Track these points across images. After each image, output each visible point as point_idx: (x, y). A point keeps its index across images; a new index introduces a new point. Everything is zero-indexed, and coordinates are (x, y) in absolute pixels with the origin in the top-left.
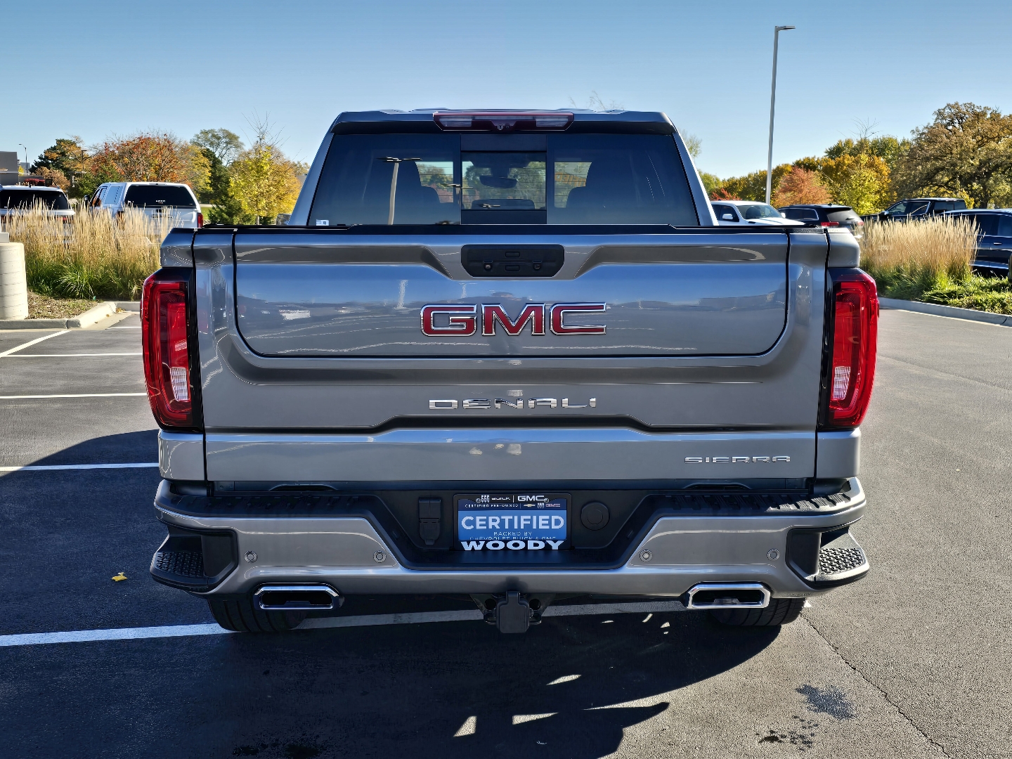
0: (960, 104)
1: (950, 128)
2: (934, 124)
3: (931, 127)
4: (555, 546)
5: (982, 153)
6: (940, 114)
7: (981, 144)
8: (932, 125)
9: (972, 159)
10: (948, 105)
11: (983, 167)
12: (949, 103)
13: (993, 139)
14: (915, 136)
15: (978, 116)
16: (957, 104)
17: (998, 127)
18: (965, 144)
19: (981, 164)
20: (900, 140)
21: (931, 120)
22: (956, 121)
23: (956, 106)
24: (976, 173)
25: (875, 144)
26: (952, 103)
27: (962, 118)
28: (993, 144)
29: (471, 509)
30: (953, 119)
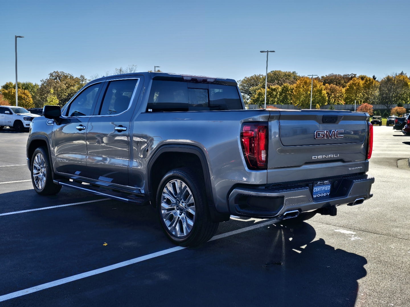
0: (59, 71)
1: (55, 80)
2: (49, 79)
3: (48, 80)
4: (328, 194)
5: (69, 91)
6: (51, 75)
7: (68, 88)
8: (48, 79)
9: (65, 93)
10: (54, 72)
11: (69, 96)
12: (55, 71)
13: (72, 86)
14: (42, 83)
15: (66, 77)
16: (57, 71)
17: (74, 82)
18: (62, 87)
19: (68, 95)
20: (34, 84)
21: (48, 77)
22: (58, 78)
23: (57, 72)
24: (67, 98)
25: (24, 85)
26: (56, 71)
27: (60, 77)
28: (72, 88)
29: (316, 186)
30: (57, 77)
